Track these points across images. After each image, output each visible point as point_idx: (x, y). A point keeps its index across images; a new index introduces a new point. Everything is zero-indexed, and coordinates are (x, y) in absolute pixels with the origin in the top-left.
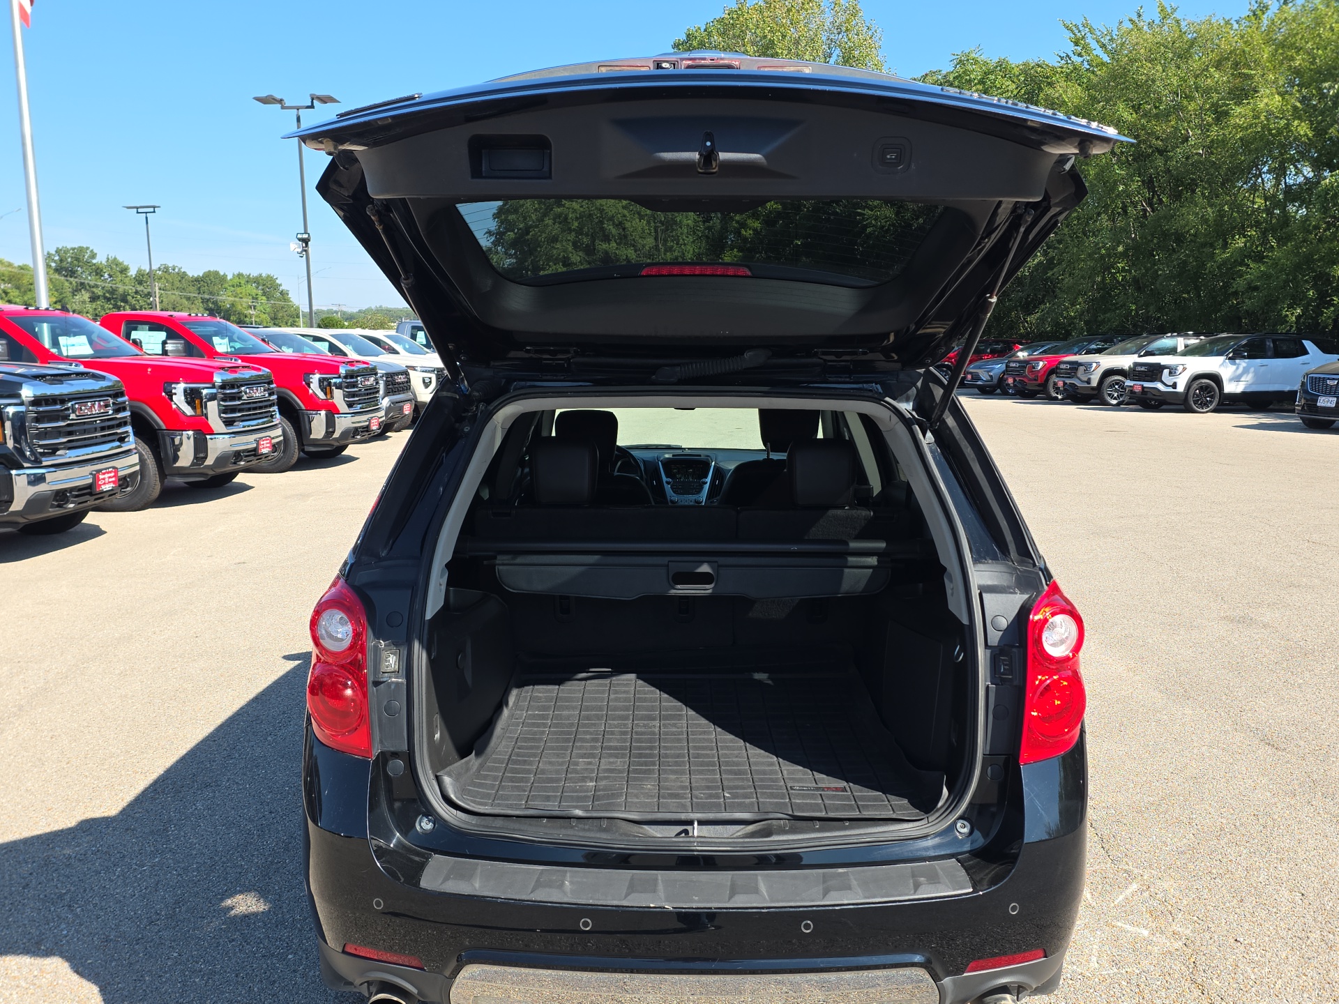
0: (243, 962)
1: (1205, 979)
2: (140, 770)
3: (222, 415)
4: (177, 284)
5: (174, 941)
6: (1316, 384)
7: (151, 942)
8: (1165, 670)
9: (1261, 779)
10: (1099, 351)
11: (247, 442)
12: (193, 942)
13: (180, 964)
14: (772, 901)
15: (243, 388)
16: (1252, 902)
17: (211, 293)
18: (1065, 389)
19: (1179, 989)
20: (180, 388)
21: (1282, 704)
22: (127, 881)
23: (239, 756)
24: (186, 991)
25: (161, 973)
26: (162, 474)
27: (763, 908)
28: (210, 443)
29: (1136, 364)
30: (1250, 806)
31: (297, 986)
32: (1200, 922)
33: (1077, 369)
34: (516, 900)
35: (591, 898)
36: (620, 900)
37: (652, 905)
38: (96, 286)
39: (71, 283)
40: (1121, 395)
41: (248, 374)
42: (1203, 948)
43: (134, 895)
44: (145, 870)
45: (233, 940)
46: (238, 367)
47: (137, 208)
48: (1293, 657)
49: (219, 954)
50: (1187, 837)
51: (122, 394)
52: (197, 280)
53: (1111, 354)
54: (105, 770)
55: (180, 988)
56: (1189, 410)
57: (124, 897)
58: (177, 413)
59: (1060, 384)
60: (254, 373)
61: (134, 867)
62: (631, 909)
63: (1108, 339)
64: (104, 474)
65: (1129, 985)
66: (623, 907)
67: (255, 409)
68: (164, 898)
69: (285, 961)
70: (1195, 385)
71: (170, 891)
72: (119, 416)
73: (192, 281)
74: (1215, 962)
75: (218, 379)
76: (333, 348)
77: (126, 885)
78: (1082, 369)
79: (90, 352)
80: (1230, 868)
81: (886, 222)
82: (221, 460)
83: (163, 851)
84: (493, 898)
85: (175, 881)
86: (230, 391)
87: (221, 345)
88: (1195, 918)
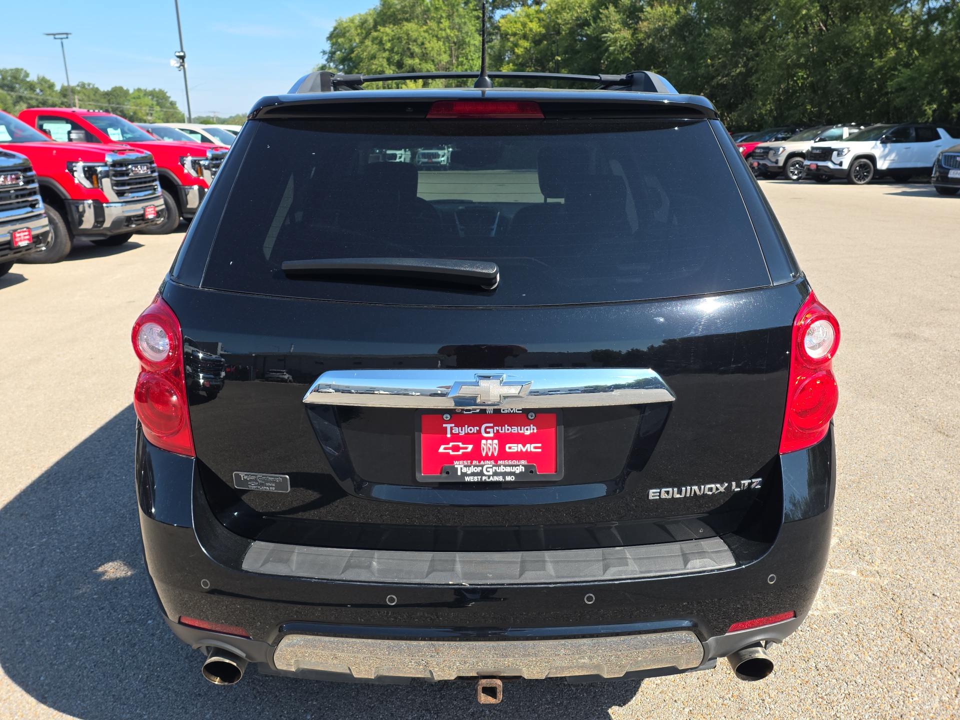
0: (110, 627)
1: (912, 629)
2: (37, 465)
3: (115, 188)
4: (92, 97)
5: (53, 610)
6: (949, 160)
7: (33, 610)
8: (853, 375)
9: (937, 460)
10: (784, 139)
11: (135, 210)
12: (68, 611)
13: (56, 630)
14: (558, 577)
15: (130, 167)
16: (942, 563)
17: (118, 104)
18: (759, 168)
19: (891, 638)
20: (79, 166)
21: (947, 401)
22: (18, 559)
23: (119, 453)
24: (60, 653)
25: (39, 638)
26: (72, 235)
27: (550, 583)
28: (107, 211)
29: (813, 148)
30: (932, 482)
31: (153, 648)
32: (902, 579)
33: (768, 153)
34: (328, 580)
35: (396, 577)
36: (422, 578)
37: (450, 583)
38: (31, 99)
39: (12, 97)
40: (800, 172)
41: (133, 156)
42: (907, 602)
43: (23, 570)
44: (33, 549)
45: (103, 608)
46: (125, 150)
47: (54, 35)
48: (951, 364)
49: (89, 620)
50: (884, 509)
51: (30, 170)
52: (107, 94)
53: (794, 140)
54: (8, 465)
55: (55, 651)
56: (851, 182)
57: (14, 572)
58: (79, 187)
59: (755, 164)
60: (139, 155)
61: (25, 546)
62: (432, 586)
63: (791, 132)
64: (19, 233)
65: (850, 635)
66: (425, 584)
67: (141, 183)
68: (47, 572)
69: (146, 626)
70: (856, 164)
71: (53, 567)
72: (29, 187)
73: (104, 95)
74: (918, 614)
75: (109, 159)
76: (204, 139)
77: (17, 562)
78: (772, 152)
79: (9, 138)
80: (921, 534)
81: (625, 42)
82: (117, 223)
83: (50, 533)
84: (307, 578)
85: (58, 558)
86: (119, 170)
87: (115, 135)
88: (898, 577)
